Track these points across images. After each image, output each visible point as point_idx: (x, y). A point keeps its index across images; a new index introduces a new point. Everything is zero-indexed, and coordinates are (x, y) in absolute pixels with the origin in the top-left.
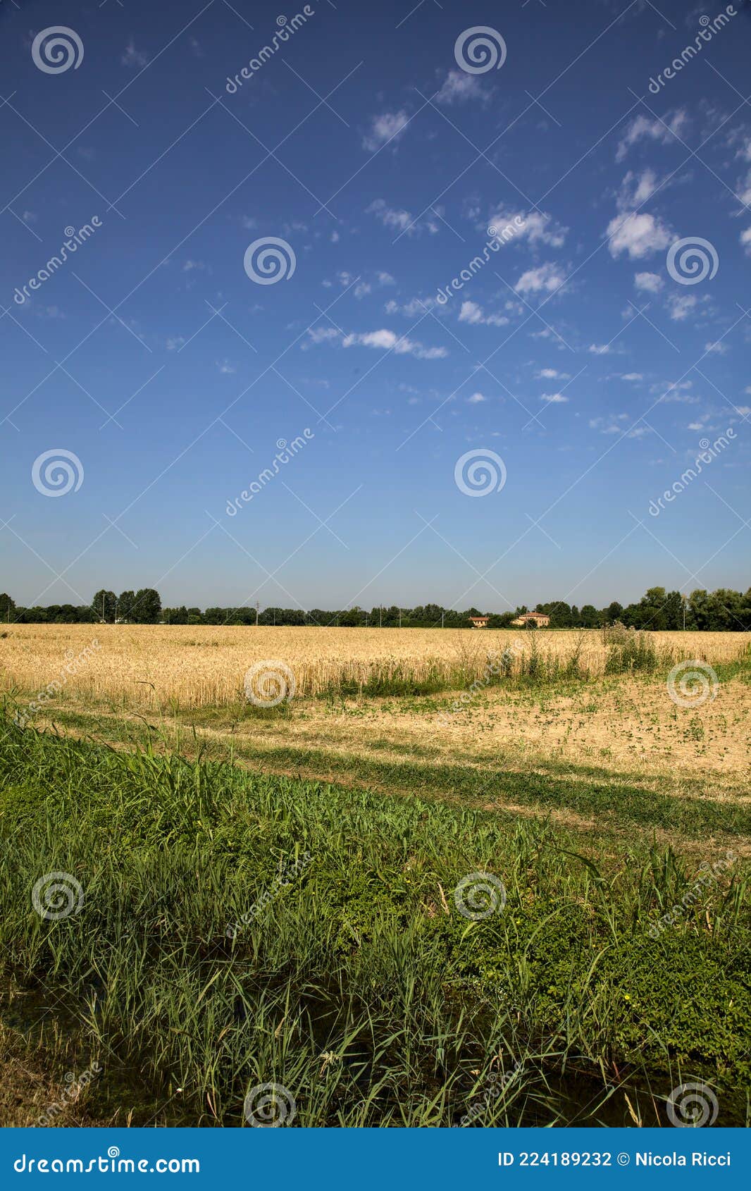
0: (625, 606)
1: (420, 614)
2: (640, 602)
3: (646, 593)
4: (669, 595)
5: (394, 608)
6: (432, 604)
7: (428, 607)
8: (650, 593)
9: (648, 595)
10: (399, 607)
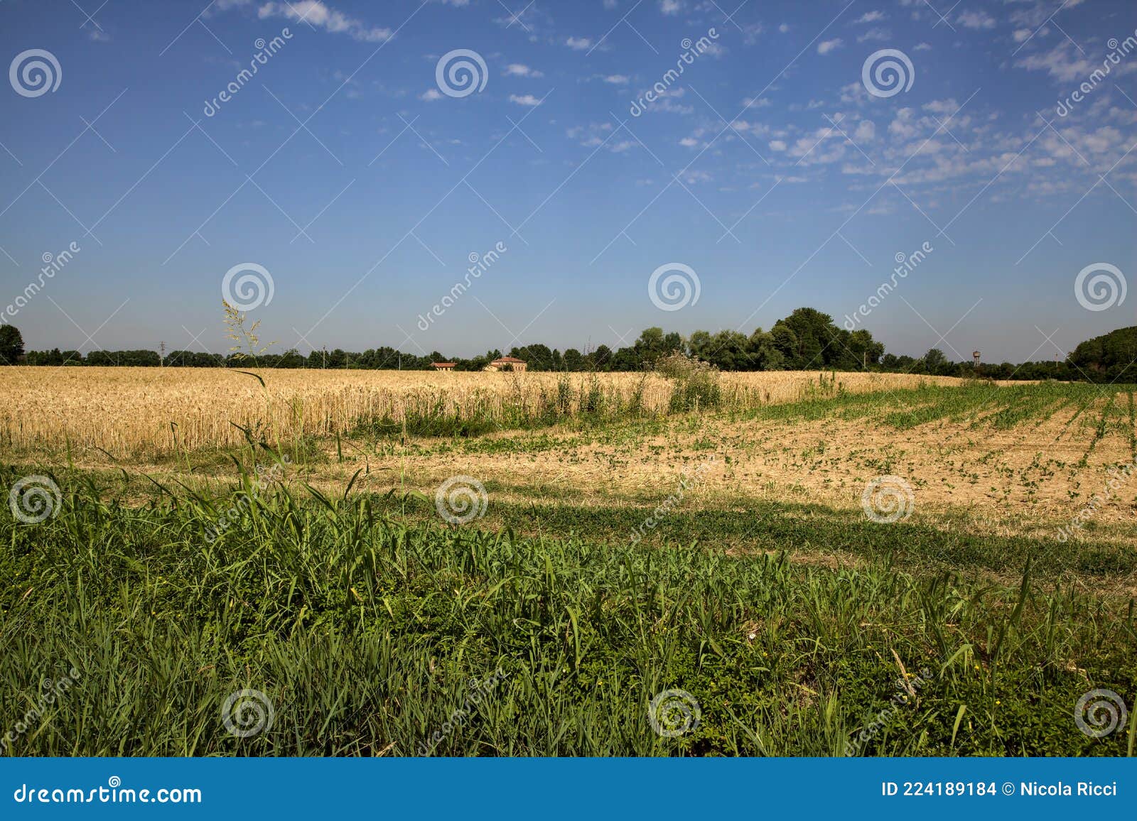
0: (615, 351)
1: (371, 358)
2: (634, 345)
3: (642, 334)
4: (667, 336)
5: (338, 352)
6: (385, 347)
7: (381, 350)
8: (646, 335)
9: (643, 337)
10: (345, 350)
